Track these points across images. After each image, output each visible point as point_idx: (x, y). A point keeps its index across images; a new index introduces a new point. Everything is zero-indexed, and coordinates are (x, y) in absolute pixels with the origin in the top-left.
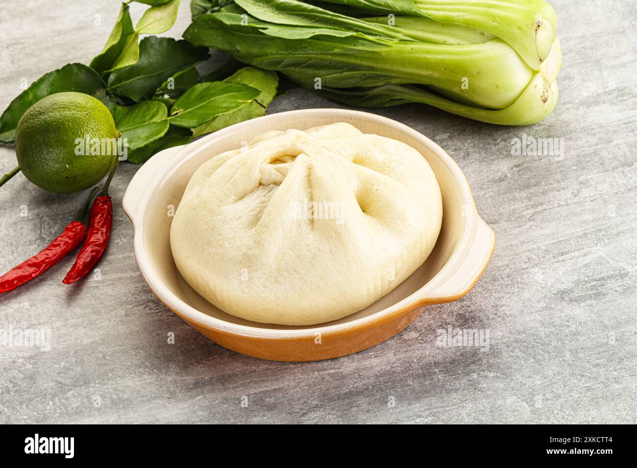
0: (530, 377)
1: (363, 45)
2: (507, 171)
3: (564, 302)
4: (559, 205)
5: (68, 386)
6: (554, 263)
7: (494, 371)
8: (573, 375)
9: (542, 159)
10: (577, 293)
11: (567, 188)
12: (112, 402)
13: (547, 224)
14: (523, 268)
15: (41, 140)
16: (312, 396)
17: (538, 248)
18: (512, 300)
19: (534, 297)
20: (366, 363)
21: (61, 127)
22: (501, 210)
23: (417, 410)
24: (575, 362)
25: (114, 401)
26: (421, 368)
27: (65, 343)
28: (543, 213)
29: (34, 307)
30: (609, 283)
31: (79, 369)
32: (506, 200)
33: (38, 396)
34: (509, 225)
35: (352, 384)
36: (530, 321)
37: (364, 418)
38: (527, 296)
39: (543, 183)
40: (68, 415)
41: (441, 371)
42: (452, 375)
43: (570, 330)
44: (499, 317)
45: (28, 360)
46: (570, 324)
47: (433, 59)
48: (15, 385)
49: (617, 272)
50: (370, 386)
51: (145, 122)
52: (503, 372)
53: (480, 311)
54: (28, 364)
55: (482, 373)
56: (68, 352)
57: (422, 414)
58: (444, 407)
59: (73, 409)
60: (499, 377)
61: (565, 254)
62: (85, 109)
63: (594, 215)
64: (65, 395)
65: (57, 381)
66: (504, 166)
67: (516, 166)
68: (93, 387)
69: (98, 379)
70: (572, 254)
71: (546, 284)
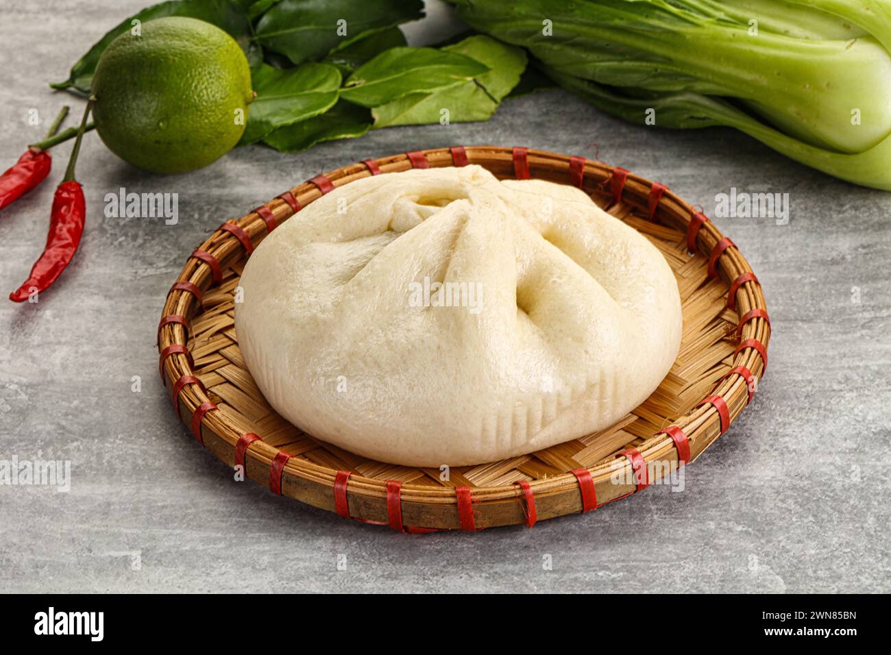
0: (799, 542)
1: (660, 19)
2: (848, 252)
3: (886, 447)
5: (74, 434)
6: (885, 391)
7: (745, 524)
8: (870, 550)
12: (134, 468)
14: (834, 390)
15: (128, 77)
17: (866, 367)
18: (803, 430)
19: (840, 432)
21: (161, 62)
22: (822, 305)
23: (604, 559)
24: (879, 534)
25: (138, 468)
27: (88, 376)
29: (57, 320)
31: (98, 414)
33: (24, 440)
34: (829, 329)
36: (824, 464)
37: (518, 556)
38: (830, 429)
41: (660, 510)
42: (676, 518)
43: (885, 487)
44: (776, 450)
45: (24, 388)
46: (886, 478)
51: (302, 91)
52: (758, 527)
53: (748, 436)
54: (23, 394)
55: (725, 523)
56: (89, 389)
57: (610, 566)
58: (649, 561)
60: (750, 534)
62: (205, 43)
64: (65, 445)
65: (59, 424)
66: (844, 244)
67: (864, 247)
68: (111, 443)
69: (122, 433)
71: (864, 418)
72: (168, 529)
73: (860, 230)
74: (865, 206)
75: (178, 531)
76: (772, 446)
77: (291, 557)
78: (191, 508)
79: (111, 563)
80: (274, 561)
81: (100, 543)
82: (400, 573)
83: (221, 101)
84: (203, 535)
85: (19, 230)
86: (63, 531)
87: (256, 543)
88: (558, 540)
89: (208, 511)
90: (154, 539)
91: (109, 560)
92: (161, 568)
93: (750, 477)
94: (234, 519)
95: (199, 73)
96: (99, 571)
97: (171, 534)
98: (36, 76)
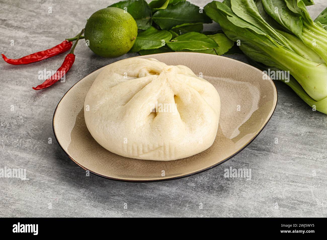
1: (267, 42)
2: (303, 133)
3: (274, 204)
4: (312, 159)
5: (31, 137)
6: (286, 184)
9: (324, 135)
10: (284, 202)
11: (323, 153)
12: (42, 152)
13: (299, 165)
14: (269, 180)
16: (124, 190)
17: (285, 173)
18: (251, 191)
19: (262, 195)
20: (161, 187)
26: (182, 201)
27: (45, 119)
28: (301, 159)
29: (46, 98)
30: (303, 205)
32: (290, 145)
33: (15, 135)
34: (281, 157)
35: (146, 193)
36: (250, 204)
38: (259, 193)
39: (314, 146)
40: (20, 148)
41: (189, 207)
42: (191, 211)
47: (293, 62)
48: (10, 126)
49: (312, 202)
50: (153, 198)
51: (157, 39)
53: (232, 189)
54: (23, 120)
56: (43, 123)
59: (24, 147)
61: (294, 183)
63: (324, 171)
64: (26, 140)
65: (28, 132)
66: (304, 130)
67: (309, 132)
68: (40, 142)
69: (45, 140)
70: (298, 184)
71: (273, 192)
72: (41, 174)
73: (312, 126)
74: (319, 118)
75: (43, 176)
76: (238, 194)
77: (70, 192)
78: (51, 169)
79: (19, 181)
80: (65, 192)
83: (120, 39)
84: (50, 179)
85: (52, 66)
86: (11, 167)
87: (63, 185)
88: (152, 208)
89: (56, 171)
91: (19, 179)
92: (31, 186)
93: (224, 203)
94: (61, 176)
95: (115, 29)
96: (14, 182)
97: (41, 176)
98: (84, 15)
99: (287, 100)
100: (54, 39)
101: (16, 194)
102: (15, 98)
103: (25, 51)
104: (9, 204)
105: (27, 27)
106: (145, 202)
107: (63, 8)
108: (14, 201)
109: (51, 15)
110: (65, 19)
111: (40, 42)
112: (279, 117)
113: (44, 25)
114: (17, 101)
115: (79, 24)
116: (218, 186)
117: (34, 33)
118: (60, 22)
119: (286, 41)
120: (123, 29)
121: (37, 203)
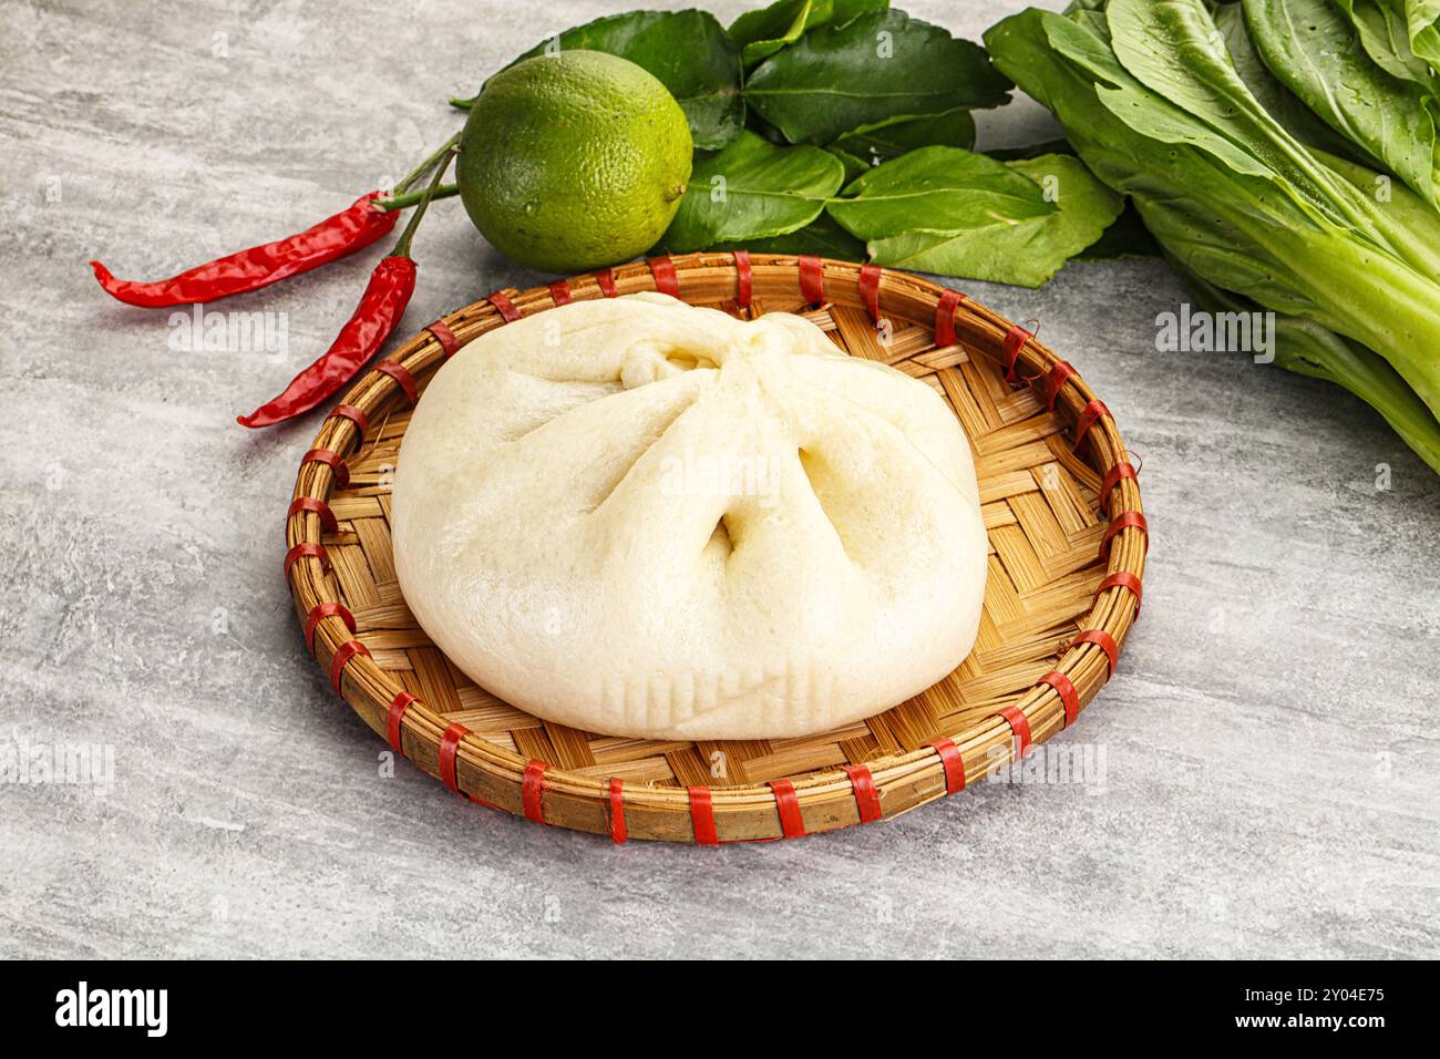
1: (1278, 208)
3: (1319, 939)
5: (239, 639)
6: (1368, 854)
10: (1361, 935)
14: (1295, 834)
15: (501, 131)
16: (663, 873)
17: (1363, 809)
18: (1217, 883)
19: (1267, 899)
20: (822, 861)
21: (547, 121)
22: (1353, 697)
26: (918, 923)
33: (170, 632)
34: (1341, 737)
35: (758, 887)
36: (1217, 941)
38: (1255, 891)
40: (195, 693)
44: (1162, 903)
45: (205, 555)
47: (1396, 303)
48: (147, 589)
50: (789, 908)
51: (781, 190)
53: (1134, 872)
54: (200, 564)
59: (212, 686)
64: (220, 653)
70: (1420, 856)
71: (1314, 887)
72: (294, 804)
75: (305, 811)
76: (1159, 895)
77: (428, 884)
78: (338, 783)
79: (198, 834)
80: (403, 883)
81: (199, 802)
82: (554, 947)
83: (620, 194)
84: (334, 824)
86: (163, 775)
87: (396, 853)
89: (359, 793)
90: (269, 814)
91: (199, 828)
92: (256, 857)
93: (1102, 934)
94: (384, 813)
95: (596, 149)
96: (178, 841)
97: (294, 813)
98: (446, 75)
99: (1359, 468)
100: (316, 185)
101: (190, 890)
102: (159, 463)
103: (191, 241)
104: (166, 935)
105: (193, 129)
106: (759, 926)
107: (349, 42)
108: (185, 925)
109: (297, 75)
110: (359, 92)
111: (254, 201)
112: (1327, 548)
113: (269, 122)
114: (169, 478)
115: (425, 117)
116: (1073, 858)
117: (226, 157)
118: (338, 106)
119: (1362, 206)
120: (630, 150)
121: (285, 931)
